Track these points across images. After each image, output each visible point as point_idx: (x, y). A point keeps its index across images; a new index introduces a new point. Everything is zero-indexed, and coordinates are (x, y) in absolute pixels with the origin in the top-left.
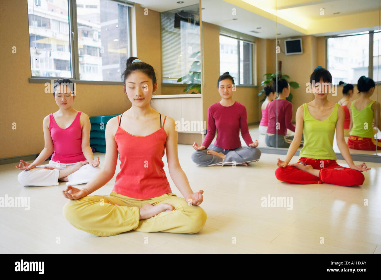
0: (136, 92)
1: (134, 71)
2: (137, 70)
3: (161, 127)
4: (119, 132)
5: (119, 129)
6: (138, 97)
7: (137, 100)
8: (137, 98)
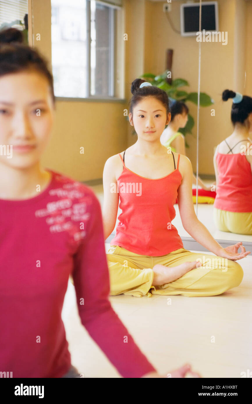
0: (147, 123)
1: (146, 98)
2: (150, 96)
3: (175, 169)
4: (125, 173)
5: (125, 169)
6: (150, 130)
7: (147, 132)
8: (147, 130)
